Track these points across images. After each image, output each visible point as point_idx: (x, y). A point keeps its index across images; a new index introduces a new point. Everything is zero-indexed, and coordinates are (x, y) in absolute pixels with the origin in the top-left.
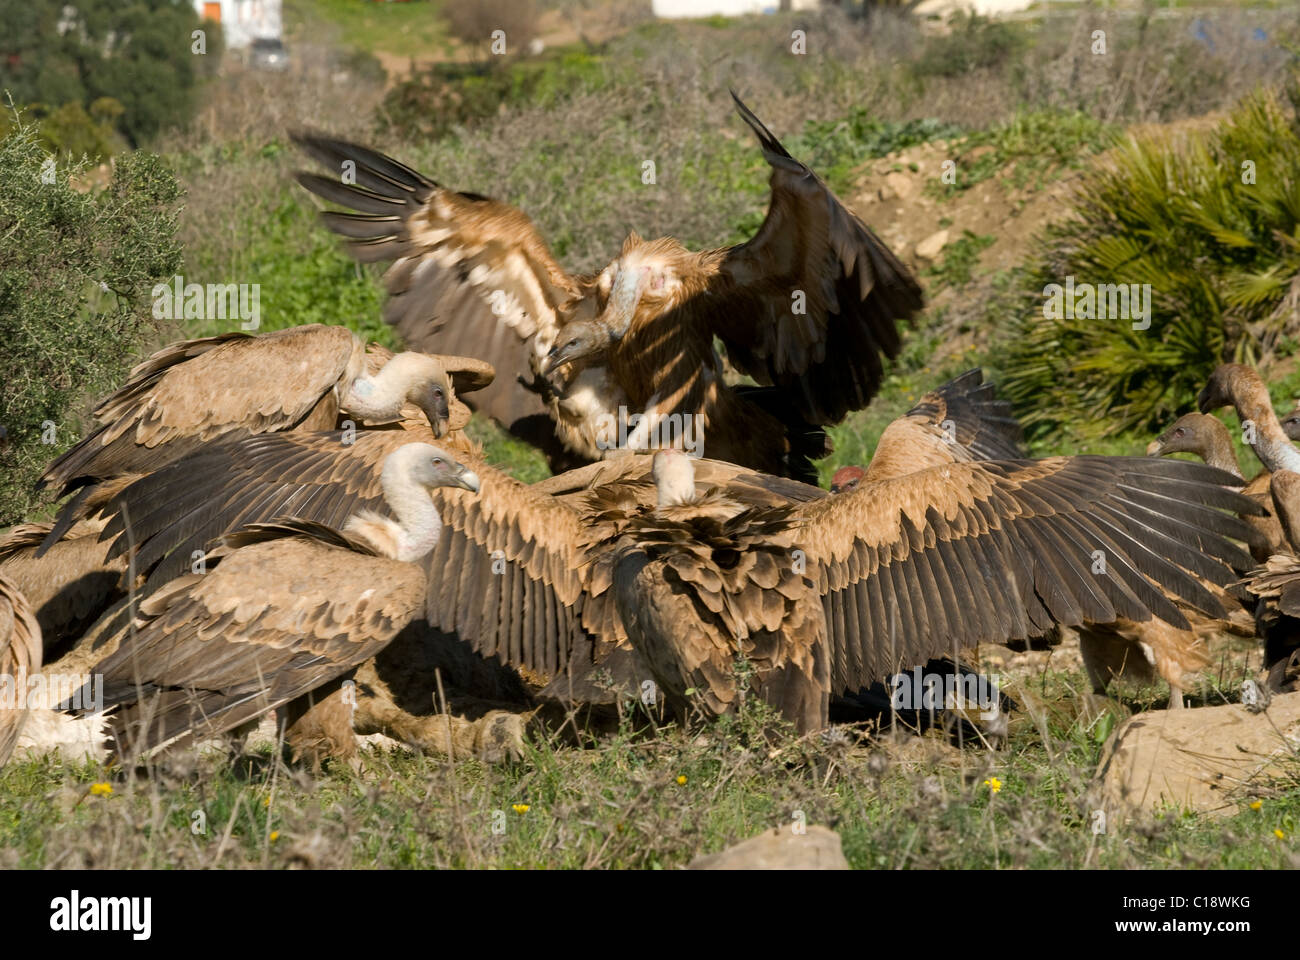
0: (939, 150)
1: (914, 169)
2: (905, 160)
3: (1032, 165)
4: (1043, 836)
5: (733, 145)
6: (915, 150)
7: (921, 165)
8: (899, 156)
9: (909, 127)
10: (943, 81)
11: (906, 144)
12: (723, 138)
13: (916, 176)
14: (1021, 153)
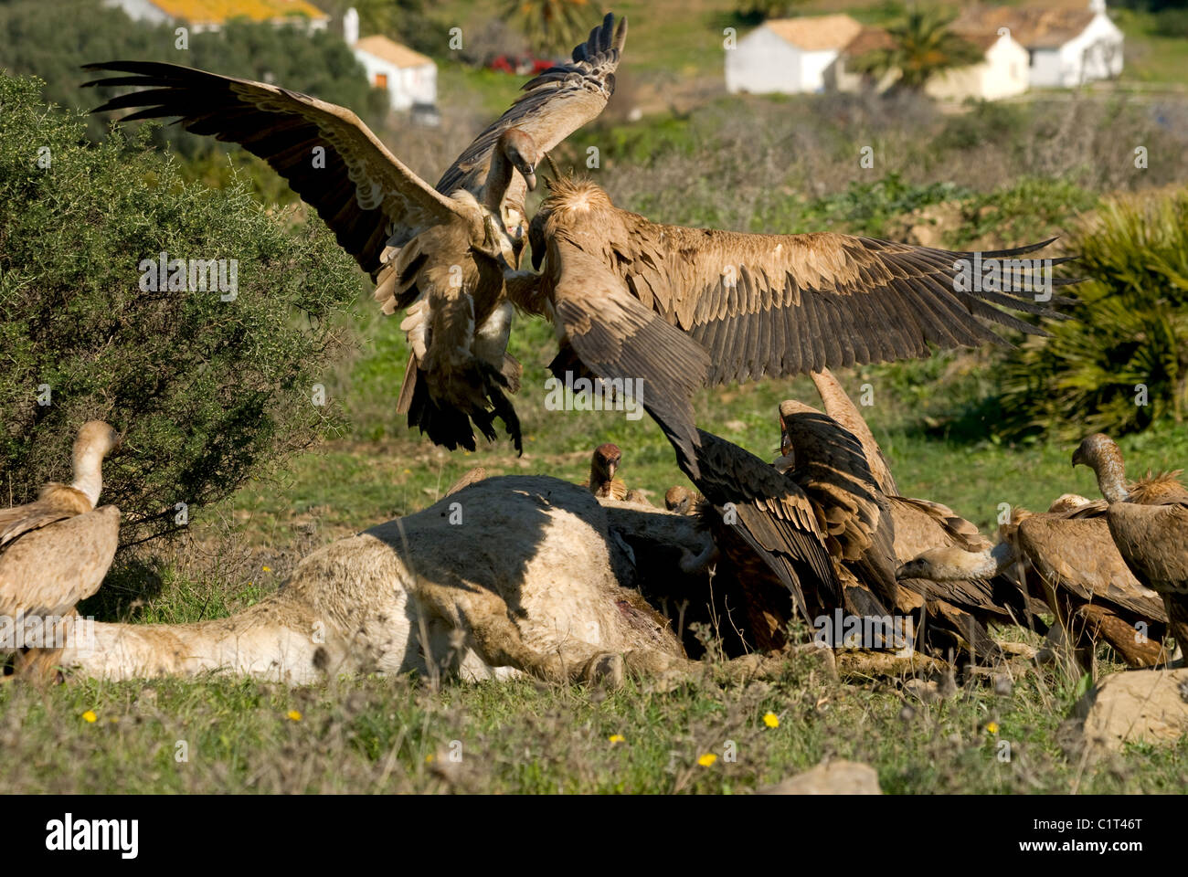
0: (953, 208)
1: (933, 222)
2: (927, 215)
3: (1026, 222)
4: (1037, 775)
5: (790, 200)
6: (935, 207)
7: (940, 220)
8: (922, 211)
9: (931, 189)
10: (959, 153)
11: (928, 202)
12: (782, 194)
13: (935, 228)
14: (1019, 213)
